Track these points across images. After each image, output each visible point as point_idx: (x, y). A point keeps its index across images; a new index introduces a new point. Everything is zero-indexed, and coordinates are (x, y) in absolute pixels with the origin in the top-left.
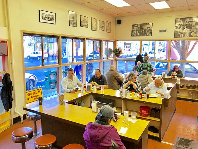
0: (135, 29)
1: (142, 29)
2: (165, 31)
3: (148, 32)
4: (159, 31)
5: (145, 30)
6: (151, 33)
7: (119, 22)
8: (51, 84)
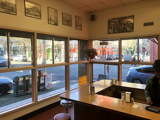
0: (112, 25)
1: (121, 24)
2: (151, 24)
3: (128, 27)
4: (143, 25)
5: (125, 25)
6: (132, 28)
7: (93, 18)
8: (19, 91)
